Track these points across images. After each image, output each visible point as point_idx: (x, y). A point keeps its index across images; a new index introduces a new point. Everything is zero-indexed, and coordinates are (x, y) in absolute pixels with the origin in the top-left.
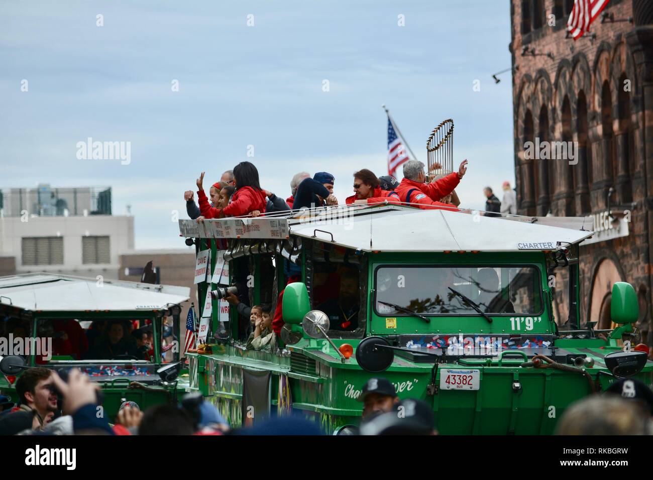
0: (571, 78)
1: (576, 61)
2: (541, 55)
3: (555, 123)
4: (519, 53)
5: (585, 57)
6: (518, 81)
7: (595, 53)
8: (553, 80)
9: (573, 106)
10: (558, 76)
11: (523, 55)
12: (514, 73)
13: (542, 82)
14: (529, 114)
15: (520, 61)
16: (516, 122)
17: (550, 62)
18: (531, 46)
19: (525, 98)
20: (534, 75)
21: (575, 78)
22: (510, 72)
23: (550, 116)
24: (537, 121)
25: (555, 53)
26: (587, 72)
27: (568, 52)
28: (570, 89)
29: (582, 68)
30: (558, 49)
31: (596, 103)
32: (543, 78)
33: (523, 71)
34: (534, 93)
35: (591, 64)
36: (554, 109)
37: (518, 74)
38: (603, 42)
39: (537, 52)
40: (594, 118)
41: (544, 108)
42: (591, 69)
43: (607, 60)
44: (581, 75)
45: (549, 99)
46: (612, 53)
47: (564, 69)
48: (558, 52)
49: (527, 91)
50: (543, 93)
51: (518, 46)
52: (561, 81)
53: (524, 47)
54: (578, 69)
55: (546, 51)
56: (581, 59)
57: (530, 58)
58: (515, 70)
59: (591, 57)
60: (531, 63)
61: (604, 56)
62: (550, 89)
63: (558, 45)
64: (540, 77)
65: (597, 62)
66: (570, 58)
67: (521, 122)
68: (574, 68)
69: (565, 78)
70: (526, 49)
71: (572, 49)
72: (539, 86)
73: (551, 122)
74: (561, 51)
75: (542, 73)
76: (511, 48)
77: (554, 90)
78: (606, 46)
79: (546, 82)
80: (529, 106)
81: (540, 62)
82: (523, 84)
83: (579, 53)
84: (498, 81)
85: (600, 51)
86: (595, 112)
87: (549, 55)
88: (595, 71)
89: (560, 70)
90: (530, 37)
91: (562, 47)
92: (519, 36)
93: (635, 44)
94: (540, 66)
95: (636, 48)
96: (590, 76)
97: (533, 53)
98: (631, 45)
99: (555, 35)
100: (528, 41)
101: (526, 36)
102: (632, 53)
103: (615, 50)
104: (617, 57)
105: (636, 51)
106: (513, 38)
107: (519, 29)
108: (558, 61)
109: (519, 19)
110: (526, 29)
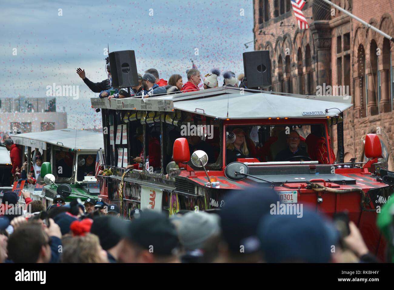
0: (283, 46)
1: (285, 38)
2: (268, 34)
3: (275, 68)
4: (257, 33)
5: (289, 36)
6: (257, 47)
7: (294, 34)
8: (274, 47)
9: (284, 60)
10: (276, 45)
11: (259, 34)
12: (255, 43)
15: (258, 37)
17: (273, 38)
18: (263, 30)
20: (265, 44)
21: (285, 46)
22: (253, 43)
23: (272, 64)
25: (275, 33)
26: (290, 43)
27: (281, 33)
28: (282, 51)
29: (288, 41)
30: (276, 31)
31: (295, 59)
32: (269, 46)
33: (260, 42)
35: (292, 39)
36: (274, 61)
37: (257, 44)
38: (298, 29)
39: (266, 33)
40: (294, 66)
42: (292, 41)
43: (300, 37)
44: (288, 44)
45: (272, 56)
46: (302, 34)
47: (279, 41)
48: (276, 33)
51: (257, 30)
52: (278, 47)
53: (260, 30)
54: (286, 42)
55: (271, 33)
56: (287, 36)
57: (263, 36)
59: (293, 36)
60: (263, 39)
61: (299, 35)
62: (272, 51)
63: (276, 29)
64: (268, 45)
65: (295, 38)
66: (282, 36)
68: (284, 41)
69: (280, 46)
70: (261, 32)
71: (283, 31)
73: (273, 68)
74: (278, 33)
75: (269, 43)
76: (254, 31)
77: (274, 52)
78: (299, 31)
79: (270, 48)
81: (268, 38)
83: (287, 34)
84: (247, 47)
85: (297, 33)
86: (294, 63)
87: (272, 35)
88: (294, 43)
89: (277, 42)
90: (263, 25)
91: (278, 31)
92: (257, 25)
93: (314, 30)
94: (267, 40)
95: (314, 32)
96: (292, 45)
97: (264, 33)
98: (312, 30)
99: (275, 25)
100: (262, 27)
101: (261, 25)
102: (312, 34)
103: (304, 32)
104: (305, 36)
105: (314, 33)
106: (255, 26)
107: (257, 21)
108: (276, 37)
109: (257, 16)
110: (261, 22)
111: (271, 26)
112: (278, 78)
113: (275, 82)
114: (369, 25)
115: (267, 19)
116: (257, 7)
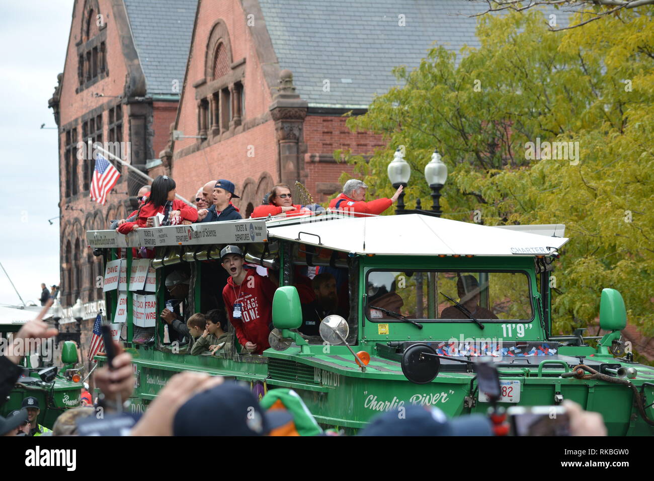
0: (93, 223)
1: (96, 214)
2: (76, 210)
3: (83, 248)
4: (64, 208)
5: (101, 212)
6: (63, 224)
7: (107, 210)
8: (83, 223)
10: (86, 222)
11: (66, 209)
12: (61, 219)
13: (77, 225)
14: (69, 243)
15: (65, 213)
16: (61, 247)
17: (81, 214)
18: (71, 205)
19: (67, 233)
20: (72, 221)
21: (95, 223)
22: (59, 219)
23: (81, 243)
24: (73, 247)
25: (84, 209)
26: (102, 221)
27: (92, 209)
29: (99, 218)
30: (86, 207)
32: (77, 223)
33: (66, 218)
34: (72, 231)
35: (104, 216)
36: (83, 241)
37: (63, 220)
38: (111, 204)
39: (74, 208)
41: (78, 240)
42: (105, 219)
43: (113, 214)
44: (99, 222)
45: (81, 234)
46: (116, 210)
47: (89, 218)
48: (86, 209)
49: (68, 230)
50: (77, 231)
51: (63, 204)
52: (87, 225)
53: (67, 205)
54: (97, 218)
55: (79, 208)
56: (99, 213)
57: (71, 211)
58: (61, 218)
59: (105, 212)
60: (71, 214)
61: (112, 212)
62: (81, 229)
63: (86, 205)
64: (76, 222)
65: (107, 215)
66: (93, 212)
67: (64, 247)
68: (95, 218)
69: (90, 223)
70: (68, 206)
71: (94, 207)
72: (75, 227)
73: (81, 248)
74: (88, 208)
75: (77, 220)
76: (59, 205)
77: (83, 229)
78: (113, 207)
79: (79, 225)
80: (69, 238)
81: (76, 214)
82: (66, 225)
83: (98, 210)
84: (51, 223)
85: (110, 209)
87: (81, 210)
88: (106, 220)
89: (87, 218)
90: (70, 199)
91: (88, 206)
92: (64, 198)
93: (129, 206)
94: (76, 216)
95: (129, 208)
96: (104, 223)
97: (72, 209)
98: (127, 207)
99: (84, 199)
100: (69, 202)
101: (68, 199)
102: (127, 211)
103: (118, 209)
104: (118, 213)
105: (130, 210)
106: (61, 200)
107: (64, 195)
108: (86, 213)
109: (64, 189)
110: (68, 195)
111: (80, 201)
112: (87, 259)
113: (84, 264)
114: (191, 204)
115: (75, 192)
116: (64, 179)
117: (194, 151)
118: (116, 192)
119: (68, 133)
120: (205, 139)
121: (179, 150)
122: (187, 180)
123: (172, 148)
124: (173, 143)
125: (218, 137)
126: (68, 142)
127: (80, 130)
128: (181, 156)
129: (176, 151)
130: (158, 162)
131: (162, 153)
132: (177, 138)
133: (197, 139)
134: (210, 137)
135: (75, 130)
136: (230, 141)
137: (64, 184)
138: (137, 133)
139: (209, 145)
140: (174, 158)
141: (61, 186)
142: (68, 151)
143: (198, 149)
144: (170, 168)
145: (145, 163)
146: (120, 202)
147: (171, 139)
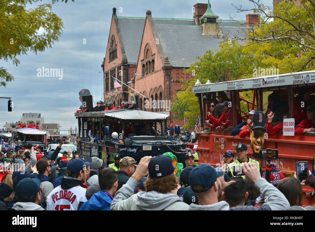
1: (114, 96)
4: (105, 95)
5: (115, 96)
6: (105, 99)
10: (111, 99)
12: (104, 98)
17: (110, 96)
18: (107, 94)
21: (114, 99)
25: (111, 95)
33: (106, 97)
34: (107, 101)
35: (116, 97)
54: (114, 98)
59: (116, 96)
61: (118, 96)
62: (110, 100)
65: (117, 96)
71: (113, 94)
75: (109, 98)
80: (106, 103)
81: (108, 96)
85: (117, 95)
86: (116, 104)
87: (110, 95)
89: (111, 98)
94: (108, 97)
98: (122, 94)
99: (111, 92)
102: (122, 96)
104: (120, 96)
107: (105, 91)
108: (111, 96)
109: (105, 89)
110: (106, 91)
114: (140, 94)
115: (108, 90)
116: (105, 87)
117: (140, 79)
118: (119, 90)
119: (106, 74)
120: (144, 75)
121: (137, 79)
122: (139, 87)
123: (135, 78)
124: (135, 77)
125: (147, 75)
126: (106, 77)
127: (110, 73)
128: (137, 80)
129: (136, 79)
130: (131, 82)
131: (132, 79)
132: (136, 75)
133: (142, 75)
134: (145, 75)
135: (108, 73)
136: (151, 76)
137: (105, 88)
138: (125, 74)
139: (145, 77)
140: (135, 81)
141: (104, 88)
142: (106, 79)
143: (142, 78)
144: (134, 84)
145: (127, 82)
146: (120, 93)
147: (134, 75)
